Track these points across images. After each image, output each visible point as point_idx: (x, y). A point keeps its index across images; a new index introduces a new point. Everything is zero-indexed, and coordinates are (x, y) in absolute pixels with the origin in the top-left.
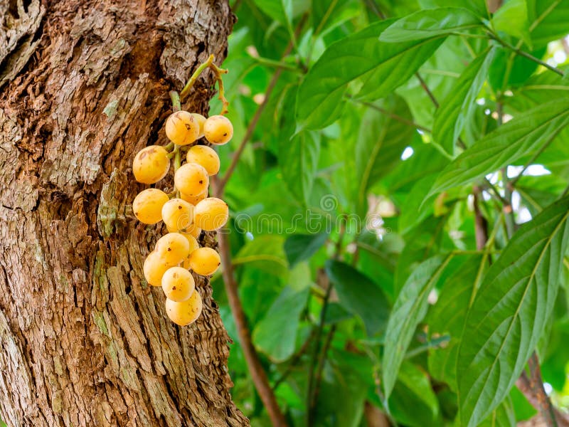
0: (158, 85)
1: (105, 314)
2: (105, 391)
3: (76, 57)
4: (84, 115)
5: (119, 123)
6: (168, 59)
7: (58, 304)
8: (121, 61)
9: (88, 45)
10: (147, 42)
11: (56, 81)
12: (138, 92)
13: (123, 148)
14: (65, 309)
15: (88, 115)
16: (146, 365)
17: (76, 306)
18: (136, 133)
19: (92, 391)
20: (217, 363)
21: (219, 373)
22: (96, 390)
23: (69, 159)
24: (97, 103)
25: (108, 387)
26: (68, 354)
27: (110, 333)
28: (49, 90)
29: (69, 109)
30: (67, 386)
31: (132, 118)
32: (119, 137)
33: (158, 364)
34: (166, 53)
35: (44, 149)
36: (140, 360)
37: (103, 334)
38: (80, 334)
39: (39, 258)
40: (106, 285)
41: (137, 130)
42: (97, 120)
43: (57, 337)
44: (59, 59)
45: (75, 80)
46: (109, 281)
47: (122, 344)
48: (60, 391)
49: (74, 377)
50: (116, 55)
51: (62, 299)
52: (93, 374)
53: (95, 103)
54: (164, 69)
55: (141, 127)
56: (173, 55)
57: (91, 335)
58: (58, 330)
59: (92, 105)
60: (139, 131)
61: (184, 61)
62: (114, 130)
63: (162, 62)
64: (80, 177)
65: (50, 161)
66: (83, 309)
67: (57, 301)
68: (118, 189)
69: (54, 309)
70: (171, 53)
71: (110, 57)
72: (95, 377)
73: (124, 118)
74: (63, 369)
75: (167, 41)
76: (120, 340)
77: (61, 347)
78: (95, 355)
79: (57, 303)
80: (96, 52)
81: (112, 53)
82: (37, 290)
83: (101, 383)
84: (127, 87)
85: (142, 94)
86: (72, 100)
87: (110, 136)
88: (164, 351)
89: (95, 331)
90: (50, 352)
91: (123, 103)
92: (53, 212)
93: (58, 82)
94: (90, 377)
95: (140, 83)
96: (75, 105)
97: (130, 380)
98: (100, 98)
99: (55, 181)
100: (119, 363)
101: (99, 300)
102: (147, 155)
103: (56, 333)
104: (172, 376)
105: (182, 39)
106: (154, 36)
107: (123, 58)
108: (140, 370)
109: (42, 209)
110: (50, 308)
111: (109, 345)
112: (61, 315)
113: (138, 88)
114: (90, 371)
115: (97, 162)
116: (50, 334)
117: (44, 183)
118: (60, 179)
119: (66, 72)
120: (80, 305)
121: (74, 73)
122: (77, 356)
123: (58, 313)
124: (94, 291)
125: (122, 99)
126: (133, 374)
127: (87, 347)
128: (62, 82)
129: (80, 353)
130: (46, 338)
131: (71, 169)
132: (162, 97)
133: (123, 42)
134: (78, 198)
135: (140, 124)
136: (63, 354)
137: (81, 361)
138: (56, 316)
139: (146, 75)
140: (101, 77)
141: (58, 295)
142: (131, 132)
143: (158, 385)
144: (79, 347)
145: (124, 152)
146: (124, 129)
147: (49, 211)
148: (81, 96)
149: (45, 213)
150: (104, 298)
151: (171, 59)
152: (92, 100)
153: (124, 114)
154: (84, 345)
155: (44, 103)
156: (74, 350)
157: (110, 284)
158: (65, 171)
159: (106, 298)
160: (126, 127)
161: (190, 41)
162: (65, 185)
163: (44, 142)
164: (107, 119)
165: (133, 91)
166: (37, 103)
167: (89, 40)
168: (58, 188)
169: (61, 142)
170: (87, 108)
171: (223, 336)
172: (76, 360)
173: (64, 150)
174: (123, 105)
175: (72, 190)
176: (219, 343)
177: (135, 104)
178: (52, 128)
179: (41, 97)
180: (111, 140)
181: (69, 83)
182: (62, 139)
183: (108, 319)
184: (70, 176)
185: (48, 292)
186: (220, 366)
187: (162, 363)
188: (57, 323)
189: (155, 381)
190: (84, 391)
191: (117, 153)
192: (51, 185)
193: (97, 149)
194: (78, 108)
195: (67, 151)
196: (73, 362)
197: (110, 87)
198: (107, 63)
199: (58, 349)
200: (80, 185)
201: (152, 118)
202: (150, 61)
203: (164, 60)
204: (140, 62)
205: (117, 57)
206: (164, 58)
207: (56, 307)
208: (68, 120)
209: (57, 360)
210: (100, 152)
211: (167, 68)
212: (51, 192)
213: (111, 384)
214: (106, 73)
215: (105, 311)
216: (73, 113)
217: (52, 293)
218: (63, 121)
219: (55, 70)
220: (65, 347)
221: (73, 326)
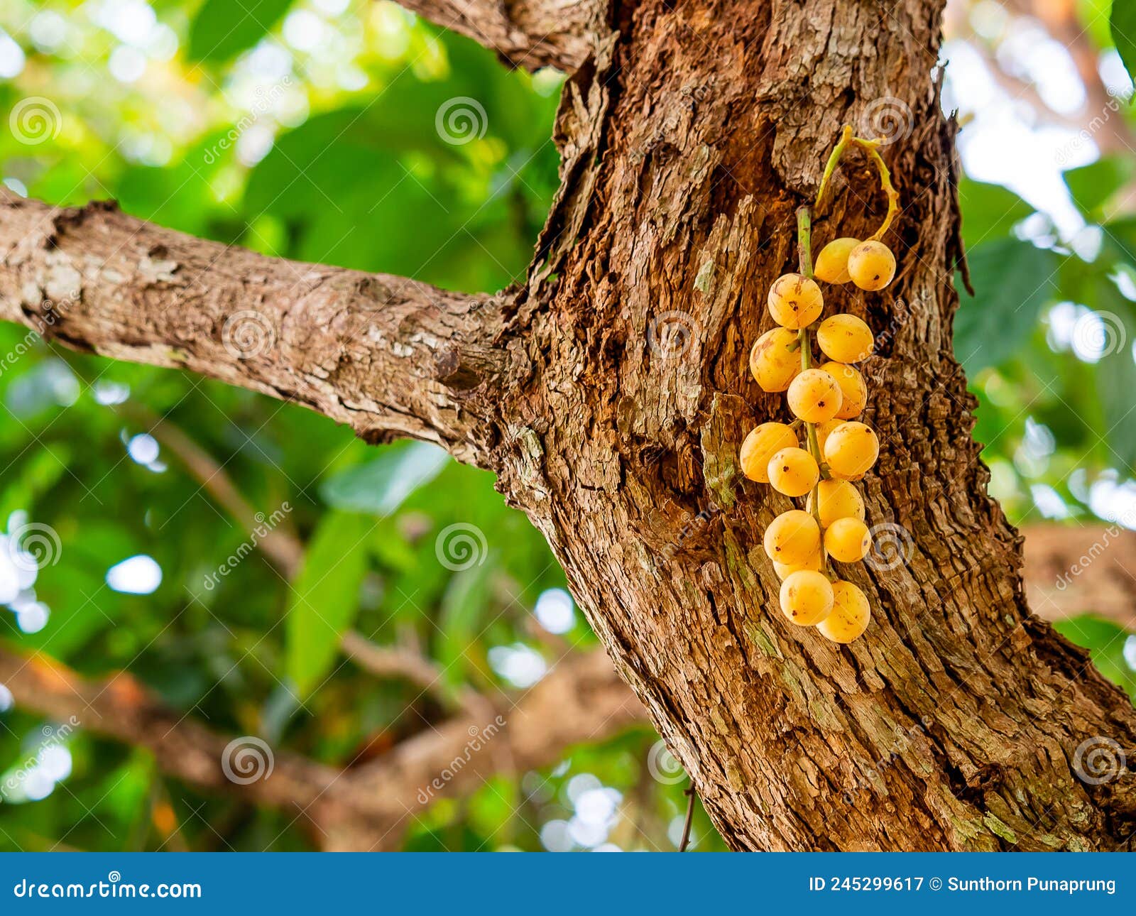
0: (777, 204)
1: (764, 624)
2: (797, 741)
3: (645, 196)
4: (669, 298)
5: (724, 294)
6: (785, 151)
7: (693, 628)
8: (708, 184)
9: (658, 167)
10: (748, 132)
11: (622, 246)
12: (742, 233)
13: (738, 336)
14: (705, 632)
15: (674, 297)
16: (849, 685)
17: (719, 623)
18: (755, 302)
19: (779, 746)
20: (994, 615)
21: (1001, 629)
22: (785, 743)
23: (658, 384)
24: (684, 272)
25: (799, 734)
26: (728, 698)
27: (778, 650)
28: (614, 267)
29: (645, 292)
30: (742, 747)
31: (742, 279)
32: (729, 319)
33: (869, 675)
34: (778, 144)
35: (618, 377)
36: (838, 679)
37: (769, 657)
38: (737, 664)
39: (645, 565)
40: (751, 579)
41: (754, 297)
42: (689, 301)
43: (706, 677)
44: (622, 204)
45: (647, 242)
46: (754, 571)
47: (802, 662)
48: (734, 758)
49: (747, 731)
50: (698, 177)
51: (695, 618)
52: (772, 721)
53: (680, 274)
54: (781, 172)
55: (759, 291)
56: (791, 143)
57: (752, 663)
58: (704, 666)
59: (675, 279)
60: (759, 297)
61: (816, 140)
62: (718, 310)
63: (775, 160)
64: (677, 412)
65: (629, 397)
66: (730, 625)
67: (689, 623)
68: (728, 426)
69: (689, 637)
70: (790, 139)
71: (690, 184)
72: (777, 725)
73: (730, 284)
74: (727, 725)
75: (777, 121)
76: (798, 657)
77: (717, 690)
78: (767, 691)
79: (688, 626)
80: (670, 179)
81: (693, 174)
82: (658, 613)
83: (787, 732)
84: (724, 231)
85: (748, 236)
86: (648, 275)
87: (713, 325)
88: (873, 650)
89: (756, 654)
90: (703, 703)
91: (723, 258)
92: (648, 484)
93: (625, 247)
94: (769, 726)
95: (741, 217)
96: (654, 283)
97: (827, 716)
98: (687, 260)
99: (642, 431)
100: (805, 695)
101: (748, 606)
102: (762, 352)
103: (702, 671)
104: (896, 685)
105: (807, 102)
106: (756, 117)
107: (711, 178)
108: (841, 694)
109: (631, 483)
110: (682, 636)
111: (783, 671)
112: (702, 642)
113: (740, 227)
114: (768, 718)
115: (696, 380)
116: (695, 675)
117: (625, 440)
118: (650, 422)
119: (635, 226)
120: (724, 620)
121: (643, 227)
122: (741, 699)
123: (696, 640)
124: (737, 594)
125: (720, 252)
126: (831, 704)
127: (753, 682)
128: (630, 245)
129: (745, 694)
130: (690, 683)
131: (663, 401)
132: (785, 224)
133: (705, 150)
134: (682, 449)
135: (756, 285)
136: (723, 702)
137: (750, 706)
138: (694, 645)
139: (749, 198)
140: (681, 225)
141: (687, 614)
142: (746, 304)
143: (878, 708)
144: (741, 685)
145: (742, 342)
146: (733, 303)
147: (643, 484)
148: (660, 264)
149: (637, 488)
150: (755, 600)
151: (789, 148)
152: (676, 268)
153: (728, 278)
154: (748, 680)
155: (609, 292)
156: (734, 691)
157: (758, 577)
158: (655, 407)
159: (758, 599)
160: (736, 298)
161: (822, 97)
162: (660, 430)
163: (617, 366)
164: (703, 296)
165: (734, 233)
166: (600, 295)
167: (658, 158)
168: (649, 441)
169: (640, 358)
170: (670, 286)
171: (994, 566)
172: (740, 707)
173: (648, 369)
174: (724, 263)
175: (670, 435)
176: (990, 582)
177: (741, 256)
178: (626, 336)
179: (605, 282)
180: (715, 330)
181: (640, 244)
182: (641, 352)
183: (770, 632)
184: (663, 414)
185: (674, 612)
186: (1000, 618)
187: (876, 669)
188: (699, 657)
189: (870, 703)
190: (767, 750)
191: (730, 348)
192: (637, 439)
193: (695, 354)
194: (659, 285)
195: (652, 371)
196: (738, 710)
197: (698, 237)
198: (686, 198)
199: (713, 695)
200: (679, 425)
201: (776, 266)
202: (759, 164)
203: (779, 157)
204: (743, 171)
205: (699, 181)
206: (776, 153)
207: (691, 631)
208: (648, 312)
209: (715, 714)
210: (702, 357)
211: (785, 169)
212: (638, 450)
213: (803, 730)
214: (685, 218)
215: (763, 618)
216: (653, 296)
217: (678, 614)
218: (639, 319)
219: (619, 226)
220: (721, 689)
221: (723, 656)
